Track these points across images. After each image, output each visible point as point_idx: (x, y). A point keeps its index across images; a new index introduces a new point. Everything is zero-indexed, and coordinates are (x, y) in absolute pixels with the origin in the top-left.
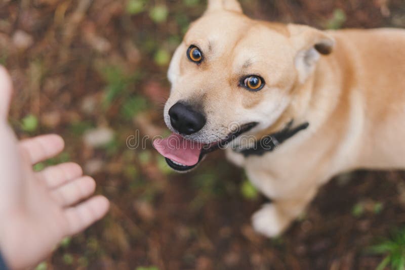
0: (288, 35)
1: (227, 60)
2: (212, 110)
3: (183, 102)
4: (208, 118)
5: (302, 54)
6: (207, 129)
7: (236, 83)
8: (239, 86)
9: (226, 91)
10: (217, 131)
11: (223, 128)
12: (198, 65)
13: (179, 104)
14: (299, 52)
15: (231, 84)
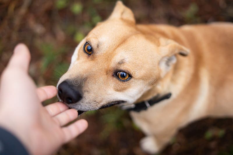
0: (158, 45)
1: (109, 57)
2: (88, 90)
3: (69, 81)
4: (84, 95)
5: (166, 59)
6: (82, 102)
7: (111, 74)
8: (113, 76)
9: (103, 78)
10: (90, 104)
11: (95, 103)
12: (88, 55)
13: (65, 82)
14: (163, 57)
15: (107, 74)
